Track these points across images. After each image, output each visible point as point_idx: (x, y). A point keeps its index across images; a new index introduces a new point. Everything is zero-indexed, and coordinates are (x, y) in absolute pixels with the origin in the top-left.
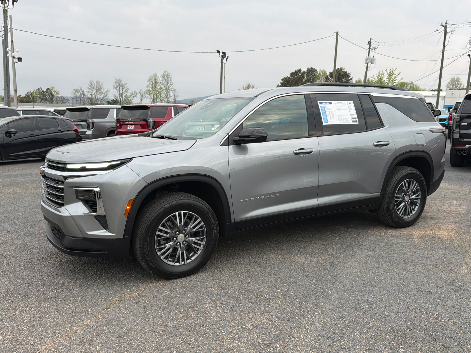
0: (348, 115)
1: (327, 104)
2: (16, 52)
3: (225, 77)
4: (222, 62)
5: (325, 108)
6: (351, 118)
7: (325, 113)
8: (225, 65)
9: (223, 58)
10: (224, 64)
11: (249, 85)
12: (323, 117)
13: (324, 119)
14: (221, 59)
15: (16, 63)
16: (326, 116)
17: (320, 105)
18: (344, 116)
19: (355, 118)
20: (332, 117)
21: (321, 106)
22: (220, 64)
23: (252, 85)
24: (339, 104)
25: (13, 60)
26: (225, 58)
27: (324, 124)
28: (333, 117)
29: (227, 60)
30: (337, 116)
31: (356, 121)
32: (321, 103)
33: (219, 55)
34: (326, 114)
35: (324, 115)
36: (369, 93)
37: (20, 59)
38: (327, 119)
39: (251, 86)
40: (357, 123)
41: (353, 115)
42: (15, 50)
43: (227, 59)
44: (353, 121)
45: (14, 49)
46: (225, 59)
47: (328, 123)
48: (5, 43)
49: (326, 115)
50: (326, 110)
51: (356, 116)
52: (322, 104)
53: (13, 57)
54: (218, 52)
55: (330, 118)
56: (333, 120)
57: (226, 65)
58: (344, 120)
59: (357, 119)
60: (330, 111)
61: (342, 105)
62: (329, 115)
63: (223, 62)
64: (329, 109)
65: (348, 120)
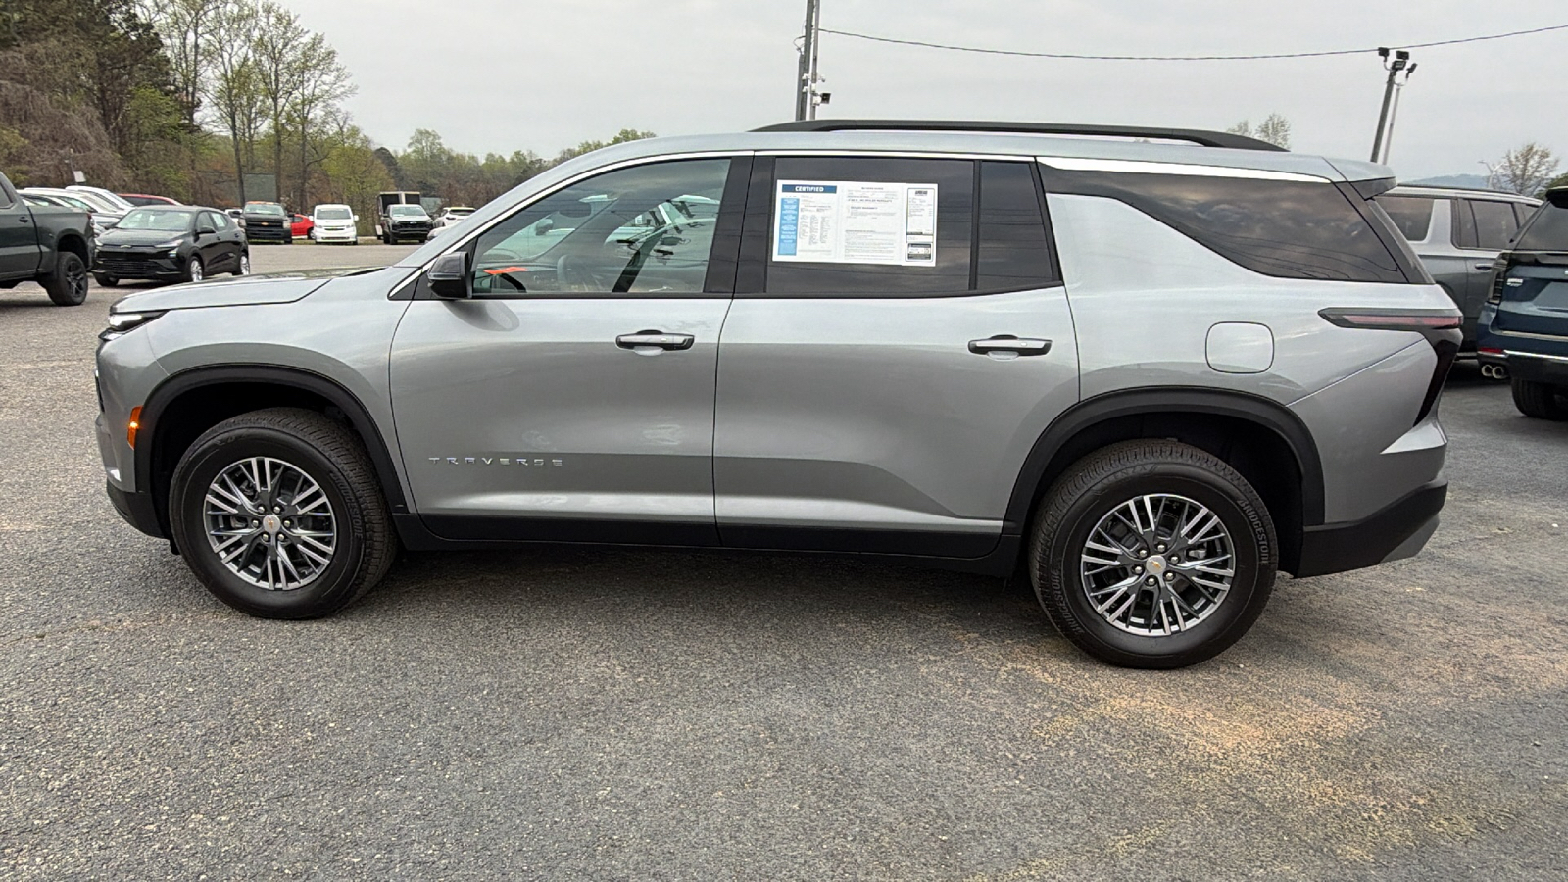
0: (894, 234)
1: (813, 192)
2: (819, 82)
3: (1391, 126)
4: (1390, 83)
5: (801, 206)
6: (904, 245)
7: (794, 222)
8: (1398, 90)
9: (1395, 68)
10: (1395, 87)
11: (1531, 148)
12: (781, 234)
13: (781, 240)
14: (1388, 73)
15: (817, 107)
16: (796, 231)
17: (780, 195)
18: (874, 236)
19: (928, 245)
20: (818, 237)
21: (783, 200)
22: (1385, 86)
23: (1541, 149)
24: (869, 194)
25: (812, 99)
26: (1402, 69)
27: (776, 257)
28: (822, 237)
29: (1411, 74)
30: (844, 233)
31: (928, 257)
32: (786, 189)
33: (1385, 60)
34: (796, 225)
35: (784, 228)
36: (1035, 157)
37: (826, 98)
38: (795, 241)
39: (1536, 151)
40: (931, 263)
41: (921, 234)
42: (818, 77)
43: (1411, 70)
44: (911, 256)
45: (816, 75)
46: (1401, 75)
47: (795, 254)
48: (804, 64)
49: (794, 228)
50: (800, 214)
51: (932, 240)
52: (794, 191)
53: (814, 94)
54: (1384, 52)
55: (808, 239)
56: (819, 246)
57: (1401, 91)
58: (868, 251)
59: (933, 250)
60: (819, 215)
61: (881, 196)
62: (808, 230)
63: (1394, 83)
64: (815, 209)
65: (891, 252)
